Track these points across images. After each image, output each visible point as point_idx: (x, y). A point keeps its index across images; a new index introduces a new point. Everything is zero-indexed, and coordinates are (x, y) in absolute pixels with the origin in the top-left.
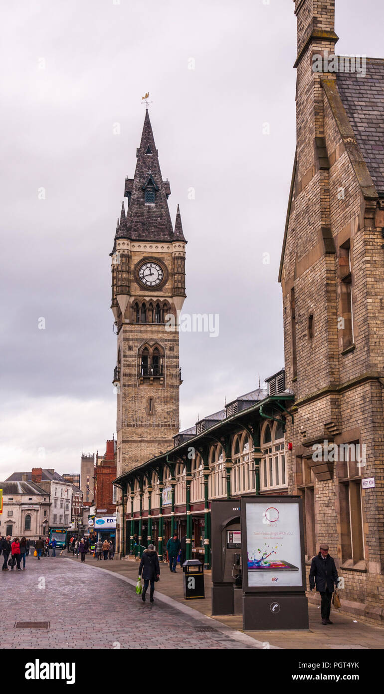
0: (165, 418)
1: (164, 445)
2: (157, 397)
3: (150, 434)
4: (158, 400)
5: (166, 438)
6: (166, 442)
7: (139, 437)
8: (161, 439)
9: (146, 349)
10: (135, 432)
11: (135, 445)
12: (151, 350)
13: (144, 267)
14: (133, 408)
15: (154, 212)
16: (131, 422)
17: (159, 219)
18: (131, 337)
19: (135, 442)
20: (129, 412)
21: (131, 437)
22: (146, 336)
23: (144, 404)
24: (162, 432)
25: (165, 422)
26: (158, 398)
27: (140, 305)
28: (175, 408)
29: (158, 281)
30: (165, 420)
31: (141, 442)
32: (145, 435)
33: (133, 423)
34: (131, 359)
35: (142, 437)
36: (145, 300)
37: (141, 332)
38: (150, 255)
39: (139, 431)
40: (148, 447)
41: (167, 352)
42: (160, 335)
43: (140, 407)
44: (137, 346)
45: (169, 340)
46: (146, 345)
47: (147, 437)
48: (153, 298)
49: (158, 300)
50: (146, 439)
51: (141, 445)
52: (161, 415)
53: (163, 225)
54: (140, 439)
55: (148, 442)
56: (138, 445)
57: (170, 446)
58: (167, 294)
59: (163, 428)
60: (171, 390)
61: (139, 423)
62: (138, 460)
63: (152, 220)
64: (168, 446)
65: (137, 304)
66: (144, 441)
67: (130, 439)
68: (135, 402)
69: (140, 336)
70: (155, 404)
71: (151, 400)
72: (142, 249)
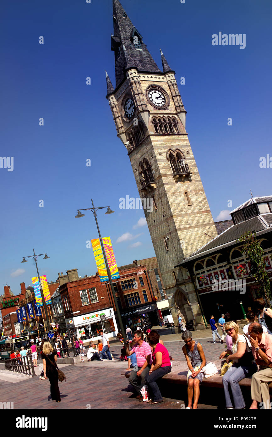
0: (200, 206)
1: (206, 228)
2: (189, 190)
3: (194, 221)
4: (191, 193)
5: (205, 222)
6: (206, 225)
7: (187, 225)
8: (202, 223)
9: (171, 154)
10: (183, 221)
11: (186, 231)
12: (175, 154)
13: (151, 93)
14: (176, 201)
15: (144, 54)
16: (178, 213)
17: (149, 59)
18: (158, 145)
19: (185, 229)
20: (174, 205)
21: (182, 225)
22: (169, 144)
23: (183, 197)
24: (201, 218)
25: (201, 209)
26: (191, 191)
27: (157, 121)
28: (203, 197)
29: (163, 103)
30: (201, 208)
31: (189, 228)
32: (191, 222)
33: (180, 214)
34: (163, 163)
35: (189, 224)
36: (159, 116)
37: (164, 141)
38: (152, 83)
39: (186, 219)
40: (196, 231)
41: (186, 155)
42: (177, 143)
43: (181, 200)
44: (165, 152)
45: (185, 146)
46: (170, 150)
47: (192, 224)
48: (165, 115)
49: (168, 116)
50: (192, 225)
51: (190, 231)
52: (196, 204)
53: (153, 63)
54: (188, 226)
55: (194, 227)
56: (188, 231)
57: (210, 227)
58: (172, 112)
59: (201, 215)
60: (197, 183)
61: (184, 213)
62: (192, 243)
63: (145, 59)
64: (208, 228)
65: (154, 120)
66: (191, 227)
67: (181, 227)
68: (176, 196)
69: (164, 144)
70: (190, 196)
71: (186, 193)
72: (146, 79)
